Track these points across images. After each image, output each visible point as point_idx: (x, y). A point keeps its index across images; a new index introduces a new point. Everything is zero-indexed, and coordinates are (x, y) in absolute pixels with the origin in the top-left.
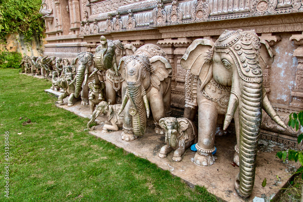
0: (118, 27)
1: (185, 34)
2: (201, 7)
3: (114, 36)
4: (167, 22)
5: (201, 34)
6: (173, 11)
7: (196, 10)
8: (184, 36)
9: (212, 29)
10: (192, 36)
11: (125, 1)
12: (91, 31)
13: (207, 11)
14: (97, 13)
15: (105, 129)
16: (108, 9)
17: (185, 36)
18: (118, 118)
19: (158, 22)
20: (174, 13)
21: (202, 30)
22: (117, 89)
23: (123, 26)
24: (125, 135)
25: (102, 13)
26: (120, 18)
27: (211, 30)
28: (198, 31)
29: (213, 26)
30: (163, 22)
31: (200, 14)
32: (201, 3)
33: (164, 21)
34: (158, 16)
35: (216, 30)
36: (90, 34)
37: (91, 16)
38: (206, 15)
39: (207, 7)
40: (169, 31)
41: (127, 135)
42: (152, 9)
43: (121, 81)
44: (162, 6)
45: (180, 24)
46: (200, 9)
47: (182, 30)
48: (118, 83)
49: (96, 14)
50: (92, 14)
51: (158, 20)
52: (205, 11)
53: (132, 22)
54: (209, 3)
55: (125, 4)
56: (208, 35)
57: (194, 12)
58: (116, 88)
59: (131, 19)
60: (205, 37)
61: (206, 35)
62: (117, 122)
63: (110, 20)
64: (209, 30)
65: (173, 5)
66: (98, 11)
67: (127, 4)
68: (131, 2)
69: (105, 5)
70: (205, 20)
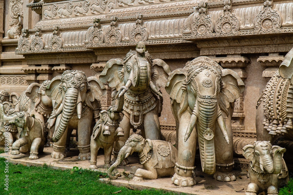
0: (113, 39)
1: (239, 50)
2: (269, 14)
3: (100, 53)
4: (215, 32)
5: (266, 50)
6: (226, 19)
7: (262, 18)
8: (237, 53)
9: (283, 44)
10: (251, 52)
11: (122, 2)
12: (44, 45)
13: (279, 20)
14: (55, 17)
15: (139, 175)
16: (78, 12)
17: (239, 53)
18: (160, 158)
19: (199, 32)
20: (227, 21)
21: (267, 45)
22: (137, 124)
23: (122, 37)
24: (179, 178)
25: (64, 18)
26: (116, 25)
27: (281, 45)
28: (260, 46)
29: (284, 39)
30: (208, 32)
31: (267, 24)
32: (268, 9)
33: (210, 31)
34: (199, 24)
35: (288, 45)
36: (43, 50)
37: (41, 22)
38: (277, 25)
39: (278, 16)
40: (214, 45)
41: (183, 179)
42: (187, 15)
43: (144, 113)
44: (206, 12)
45: (236, 35)
46: (267, 18)
47: (236, 44)
48: (139, 116)
49: (53, 19)
50: (43, 19)
51: (200, 29)
52: (276, 20)
53: (142, 32)
54: (280, 10)
55: (121, 6)
56: (276, 51)
57: (258, 21)
58: (134, 123)
59: (139, 28)
60: (271, 54)
61: (273, 51)
62: (157, 164)
63: (96, 28)
64: (277, 45)
65: (225, 11)
66: (56, 15)
67: (125, 7)
68: (133, 4)
69: (72, 7)
70: (276, 31)
